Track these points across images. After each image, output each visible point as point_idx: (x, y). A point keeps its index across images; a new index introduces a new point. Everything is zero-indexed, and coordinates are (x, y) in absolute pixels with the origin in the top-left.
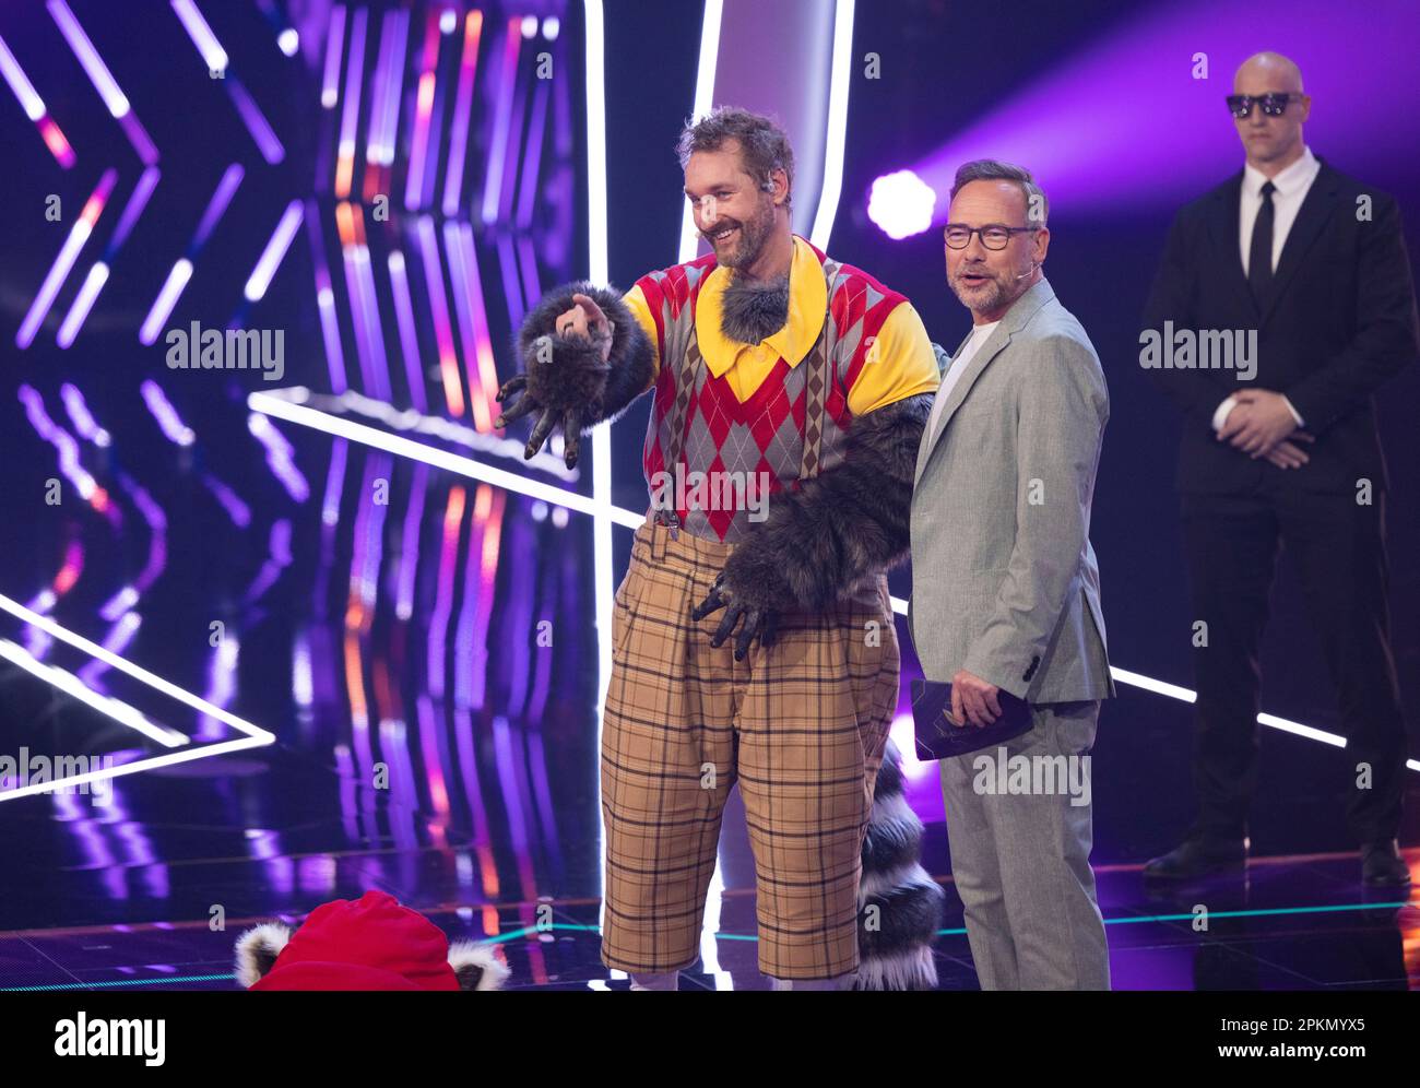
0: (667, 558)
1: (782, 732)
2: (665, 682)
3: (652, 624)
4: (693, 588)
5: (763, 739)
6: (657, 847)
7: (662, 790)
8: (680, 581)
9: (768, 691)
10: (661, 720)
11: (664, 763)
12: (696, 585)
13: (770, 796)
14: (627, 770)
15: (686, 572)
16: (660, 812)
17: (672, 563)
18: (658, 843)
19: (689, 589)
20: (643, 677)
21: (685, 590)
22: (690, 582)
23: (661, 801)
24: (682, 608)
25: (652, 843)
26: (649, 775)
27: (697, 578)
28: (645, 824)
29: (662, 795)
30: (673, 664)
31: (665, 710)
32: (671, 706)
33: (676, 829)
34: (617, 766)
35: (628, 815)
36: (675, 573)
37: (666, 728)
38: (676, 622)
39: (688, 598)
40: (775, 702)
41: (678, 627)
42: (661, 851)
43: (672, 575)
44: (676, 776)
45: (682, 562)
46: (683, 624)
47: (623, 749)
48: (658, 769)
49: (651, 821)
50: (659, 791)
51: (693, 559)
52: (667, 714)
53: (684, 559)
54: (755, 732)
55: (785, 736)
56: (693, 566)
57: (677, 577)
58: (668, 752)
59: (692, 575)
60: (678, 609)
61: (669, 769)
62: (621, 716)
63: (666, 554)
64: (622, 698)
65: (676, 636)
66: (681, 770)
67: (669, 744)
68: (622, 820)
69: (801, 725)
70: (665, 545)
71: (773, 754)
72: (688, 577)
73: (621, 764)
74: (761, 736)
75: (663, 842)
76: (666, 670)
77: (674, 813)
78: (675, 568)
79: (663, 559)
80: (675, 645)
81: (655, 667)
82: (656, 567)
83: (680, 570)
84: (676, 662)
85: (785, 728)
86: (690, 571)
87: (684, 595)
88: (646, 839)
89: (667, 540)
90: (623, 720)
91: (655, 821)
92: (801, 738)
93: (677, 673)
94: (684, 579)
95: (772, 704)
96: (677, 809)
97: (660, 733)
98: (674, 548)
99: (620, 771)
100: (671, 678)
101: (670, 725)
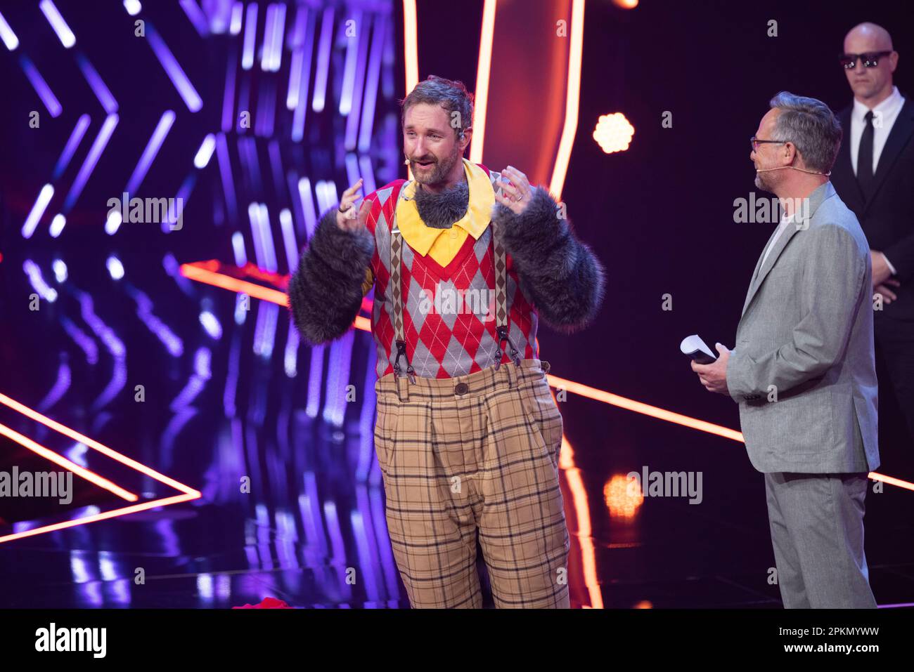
0: (410, 398)
1: (515, 499)
2: (424, 481)
3: (409, 444)
4: (432, 413)
5: (503, 507)
6: (444, 593)
7: (438, 554)
8: (422, 411)
9: (501, 474)
10: (427, 507)
11: (435, 536)
12: (434, 411)
13: (512, 545)
14: (412, 546)
15: (425, 404)
16: (440, 569)
17: (414, 401)
18: (443, 590)
19: (429, 415)
20: (409, 481)
21: (427, 416)
22: (429, 410)
23: (439, 562)
24: (426, 428)
25: (439, 591)
26: (427, 546)
27: (434, 406)
28: (432, 579)
29: (439, 558)
30: (427, 468)
31: (428, 500)
32: (432, 496)
33: (453, 578)
34: (406, 544)
35: (420, 576)
36: (418, 406)
37: (431, 512)
38: (424, 439)
39: (429, 421)
40: (507, 479)
41: (426, 442)
42: (446, 595)
43: (416, 408)
44: (445, 543)
45: (421, 398)
46: (429, 439)
47: (407, 532)
48: (432, 541)
49: (436, 576)
50: (436, 555)
51: (429, 394)
52: (430, 503)
53: (423, 396)
54: (497, 504)
55: (517, 501)
56: (429, 399)
57: (420, 408)
58: (436, 528)
59: (430, 405)
60: (424, 430)
61: (440, 539)
62: (400, 511)
63: (409, 395)
64: (398, 498)
65: (426, 448)
66: (447, 537)
67: (436, 523)
68: (417, 580)
69: (525, 492)
70: (408, 389)
71: (511, 516)
72: (427, 407)
73: (408, 542)
74: (501, 505)
75: (447, 589)
76: (423, 473)
77: (450, 568)
78: (417, 403)
79: (408, 399)
80: (426, 455)
81: (416, 472)
82: (404, 406)
83: (420, 403)
84: (429, 466)
85: (516, 496)
86: (428, 402)
87: (427, 419)
88: (435, 589)
89: (408, 386)
90: (402, 513)
91: (439, 575)
92: (527, 501)
93: (431, 473)
94: (425, 409)
95: (505, 481)
96: (451, 564)
97: (428, 516)
98: (413, 390)
99: (408, 547)
100: (427, 477)
101: (433, 509)
